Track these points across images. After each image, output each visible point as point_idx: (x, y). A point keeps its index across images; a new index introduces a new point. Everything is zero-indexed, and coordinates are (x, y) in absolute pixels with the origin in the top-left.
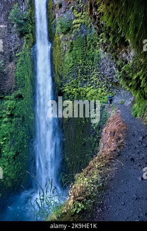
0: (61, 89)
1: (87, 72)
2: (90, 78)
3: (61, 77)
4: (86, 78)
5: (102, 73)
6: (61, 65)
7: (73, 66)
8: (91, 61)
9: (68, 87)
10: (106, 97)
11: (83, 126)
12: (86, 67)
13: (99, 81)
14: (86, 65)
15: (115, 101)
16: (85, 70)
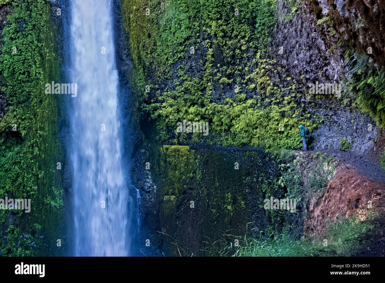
0: (149, 108)
1: (233, 57)
2: (242, 76)
3: (149, 74)
4: (229, 76)
5: (284, 62)
6: (149, 36)
7: (188, 38)
8: (245, 27)
9: (171, 101)
10: (294, 131)
11: (227, 220)
12: (229, 43)
13: (274, 85)
14: (231, 38)
15: (322, 143)
16: (228, 53)
